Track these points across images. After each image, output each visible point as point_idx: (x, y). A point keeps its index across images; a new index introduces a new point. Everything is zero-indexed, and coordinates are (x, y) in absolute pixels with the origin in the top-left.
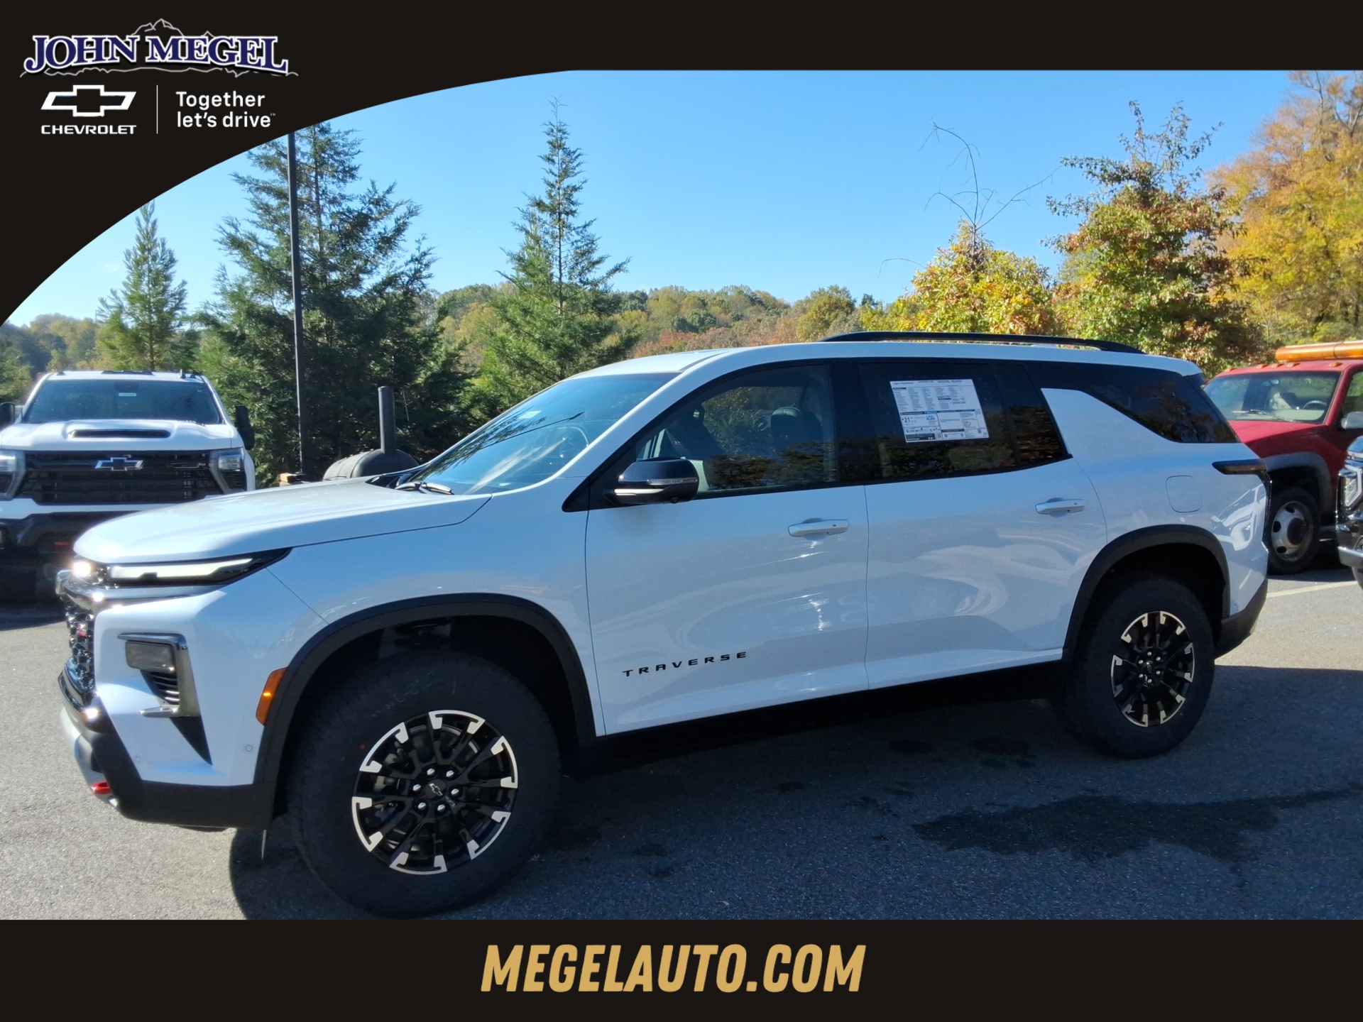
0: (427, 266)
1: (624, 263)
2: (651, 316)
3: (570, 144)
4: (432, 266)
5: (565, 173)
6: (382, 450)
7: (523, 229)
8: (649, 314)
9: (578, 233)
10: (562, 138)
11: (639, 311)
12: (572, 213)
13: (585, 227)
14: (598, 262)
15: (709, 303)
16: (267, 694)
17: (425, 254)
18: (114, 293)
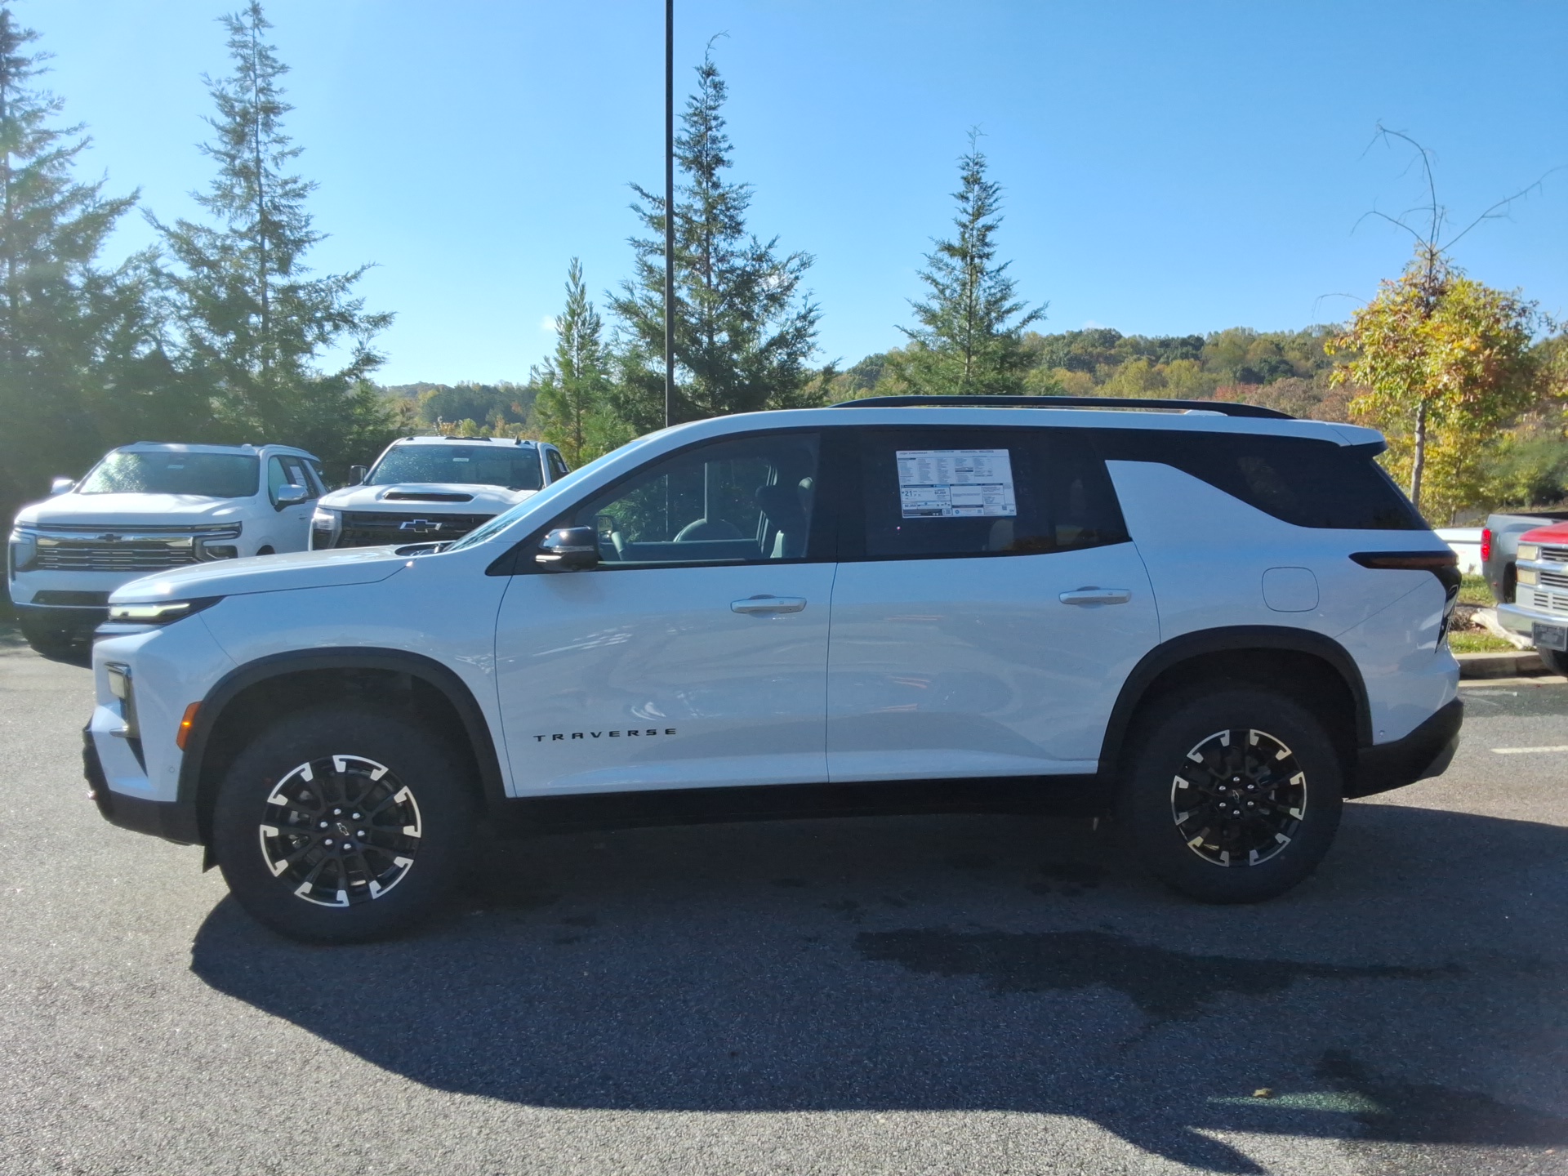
0: (812, 323)
1: (1042, 309)
2: (1208, 366)
3: (986, 178)
4: (817, 323)
5: (978, 214)
6: (705, 520)
7: (928, 278)
8: (1204, 363)
9: (991, 279)
10: (978, 173)
11: (1192, 360)
12: (988, 256)
13: (998, 271)
14: (1009, 311)
15: (1286, 348)
16: (186, 724)
17: (811, 311)
18: (547, 360)
